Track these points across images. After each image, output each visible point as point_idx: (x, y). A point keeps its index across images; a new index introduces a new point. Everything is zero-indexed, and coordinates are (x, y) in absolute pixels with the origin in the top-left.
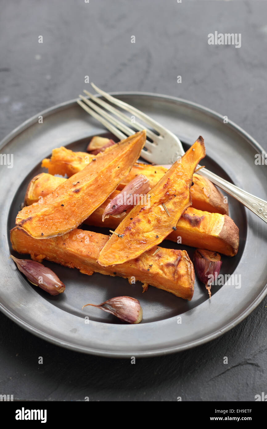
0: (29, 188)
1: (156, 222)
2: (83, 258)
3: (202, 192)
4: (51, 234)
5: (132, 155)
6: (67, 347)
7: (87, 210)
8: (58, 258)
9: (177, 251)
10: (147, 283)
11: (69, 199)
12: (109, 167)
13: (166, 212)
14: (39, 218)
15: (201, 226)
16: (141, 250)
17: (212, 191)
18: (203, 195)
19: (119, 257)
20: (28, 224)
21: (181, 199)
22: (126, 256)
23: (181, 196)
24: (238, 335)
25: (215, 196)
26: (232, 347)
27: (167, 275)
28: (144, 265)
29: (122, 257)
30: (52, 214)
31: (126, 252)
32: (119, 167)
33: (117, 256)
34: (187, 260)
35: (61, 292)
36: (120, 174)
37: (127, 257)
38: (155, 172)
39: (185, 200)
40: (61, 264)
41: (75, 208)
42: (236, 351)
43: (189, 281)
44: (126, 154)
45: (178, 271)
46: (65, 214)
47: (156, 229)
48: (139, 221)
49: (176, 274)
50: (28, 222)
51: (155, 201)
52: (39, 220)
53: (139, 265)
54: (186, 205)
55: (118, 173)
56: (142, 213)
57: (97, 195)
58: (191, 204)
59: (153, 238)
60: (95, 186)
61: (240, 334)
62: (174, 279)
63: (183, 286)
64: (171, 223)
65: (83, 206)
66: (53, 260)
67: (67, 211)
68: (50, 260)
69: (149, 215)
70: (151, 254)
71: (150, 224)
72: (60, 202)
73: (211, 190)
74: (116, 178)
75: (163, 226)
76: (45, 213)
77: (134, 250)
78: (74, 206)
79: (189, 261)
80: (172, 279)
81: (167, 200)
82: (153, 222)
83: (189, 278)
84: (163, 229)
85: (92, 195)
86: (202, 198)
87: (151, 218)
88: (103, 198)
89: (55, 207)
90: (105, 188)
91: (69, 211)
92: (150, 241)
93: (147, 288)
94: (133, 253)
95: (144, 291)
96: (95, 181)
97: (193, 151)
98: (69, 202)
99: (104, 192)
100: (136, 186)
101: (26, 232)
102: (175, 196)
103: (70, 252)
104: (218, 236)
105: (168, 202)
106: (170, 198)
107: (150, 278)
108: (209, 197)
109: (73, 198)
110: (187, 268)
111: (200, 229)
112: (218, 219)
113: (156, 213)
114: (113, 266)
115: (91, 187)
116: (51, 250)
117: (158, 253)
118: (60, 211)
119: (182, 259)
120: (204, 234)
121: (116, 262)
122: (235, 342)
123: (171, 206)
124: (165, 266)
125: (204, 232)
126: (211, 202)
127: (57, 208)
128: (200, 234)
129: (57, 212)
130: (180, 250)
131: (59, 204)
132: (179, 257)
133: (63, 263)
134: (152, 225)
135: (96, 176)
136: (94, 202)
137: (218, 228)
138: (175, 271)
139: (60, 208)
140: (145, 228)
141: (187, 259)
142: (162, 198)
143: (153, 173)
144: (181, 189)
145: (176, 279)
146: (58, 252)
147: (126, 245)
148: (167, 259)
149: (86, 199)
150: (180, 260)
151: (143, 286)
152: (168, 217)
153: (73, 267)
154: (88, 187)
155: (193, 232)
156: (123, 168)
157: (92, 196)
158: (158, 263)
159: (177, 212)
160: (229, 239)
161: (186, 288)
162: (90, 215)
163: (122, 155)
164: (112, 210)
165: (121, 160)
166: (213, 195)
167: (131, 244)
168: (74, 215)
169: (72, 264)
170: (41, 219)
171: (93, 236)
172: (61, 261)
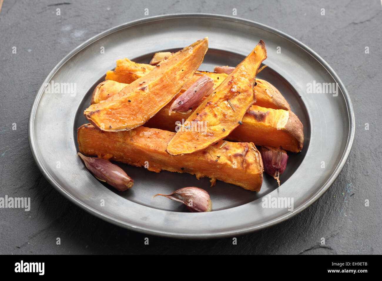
0: (95, 93)
1: (222, 116)
2: (151, 153)
3: (265, 93)
4: (119, 128)
5: (195, 60)
6: (139, 230)
7: (154, 109)
8: (125, 158)
9: (244, 144)
10: (215, 178)
11: (136, 95)
12: (174, 69)
13: (232, 107)
14: (107, 111)
15: (266, 120)
16: (208, 142)
17: (275, 92)
18: (266, 95)
19: (187, 147)
20: (96, 116)
21: (245, 96)
22: (194, 146)
23: (245, 94)
24: (309, 222)
25: (278, 97)
26: (303, 233)
27: (235, 165)
28: (212, 157)
29: (189, 147)
30: (120, 108)
31: (194, 144)
32: (183, 70)
33: (185, 146)
34: (255, 151)
35: (129, 186)
36: (185, 77)
37: (196, 147)
38: (218, 78)
39: (249, 97)
40: (128, 164)
41: (142, 104)
42: (307, 236)
43: (258, 168)
44: (190, 58)
45: (247, 160)
46: (132, 110)
47: (222, 123)
48: (205, 114)
49: (244, 163)
50: (96, 114)
51: (220, 96)
52: (107, 114)
53: (207, 157)
54: (250, 102)
55: (182, 76)
56: (208, 107)
57: (162, 95)
58: (255, 102)
59: (220, 131)
60: (160, 86)
61: (311, 221)
62: (242, 168)
63: (252, 173)
64: (236, 118)
65: (149, 104)
66: (120, 160)
67: (134, 107)
68: (117, 160)
69: (215, 109)
70: (218, 147)
71: (216, 117)
72: (127, 97)
73: (273, 91)
74: (180, 80)
75: (229, 120)
76: (113, 107)
77: (202, 141)
78: (141, 103)
79: (257, 152)
80: (241, 168)
81: (232, 97)
82: (220, 117)
83: (257, 165)
84: (229, 123)
85: (157, 94)
86: (266, 98)
87: (217, 112)
88: (169, 98)
89: (122, 102)
90: (170, 89)
91: (136, 108)
92: (217, 134)
93: (215, 183)
94: (200, 144)
95: (212, 185)
96: (160, 81)
97: (254, 53)
98: (136, 99)
99: (169, 92)
100: (200, 84)
101: (94, 123)
102: (239, 93)
103: (138, 148)
104: (283, 128)
105: (233, 98)
106: (234, 95)
107: (218, 170)
108: (272, 97)
109: (139, 95)
110: (255, 157)
111: (266, 123)
112: (283, 114)
113: (221, 108)
114: (182, 155)
115: (157, 86)
116: (118, 148)
117: (225, 146)
118: (127, 106)
119: (250, 150)
120: (269, 128)
121: (184, 151)
122: (306, 228)
123: (236, 102)
124: (233, 157)
125: (269, 126)
126: (275, 102)
127: (124, 104)
128: (265, 128)
129: (124, 107)
130: (247, 143)
131: (126, 99)
132: (246, 149)
133: (130, 163)
134: (218, 119)
135: (161, 76)
136: (160, 101)
137: (283, 121)
138: (243, 161)
139: (127, 104)
140: (211, 121)
141: (255, 149)
142: (227, 95)
143: (216, 79)
144: (245, 87)
145: (244, 167)
146: (126, 150)
147: (194, 136)
148: (235, 151)
149: (151, 97)
150: (247, 151)
151: (211, 181)
152: (233, 112)
153: (140, 166)
154: (154, 86)
155: (259, 126)
156: (187, 72)
157: (158, 96)
158: (226, 155)
159: (242, 108)
160: (294, 132)
161: (255, 174)
162: (156, 113)
163: (186, 59)
164: (178, 106)
165: (185, 63)
166: (276, 95)
167: (198, 136)
168: (141, 112)
169: (139, 163)
170: (109, 113)
171: (160, 133)
172: (128, 161)
